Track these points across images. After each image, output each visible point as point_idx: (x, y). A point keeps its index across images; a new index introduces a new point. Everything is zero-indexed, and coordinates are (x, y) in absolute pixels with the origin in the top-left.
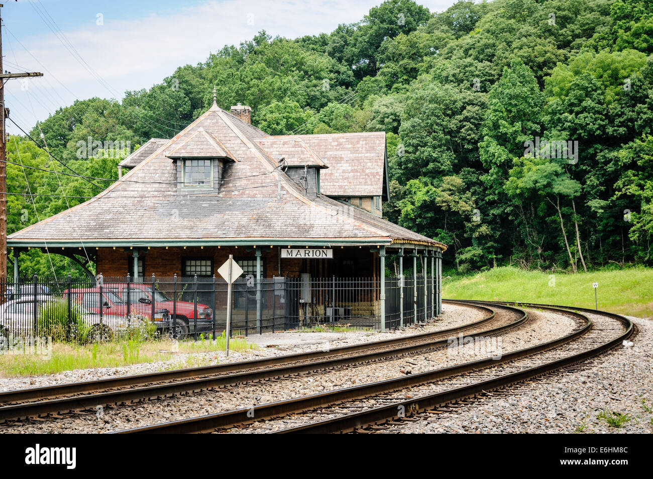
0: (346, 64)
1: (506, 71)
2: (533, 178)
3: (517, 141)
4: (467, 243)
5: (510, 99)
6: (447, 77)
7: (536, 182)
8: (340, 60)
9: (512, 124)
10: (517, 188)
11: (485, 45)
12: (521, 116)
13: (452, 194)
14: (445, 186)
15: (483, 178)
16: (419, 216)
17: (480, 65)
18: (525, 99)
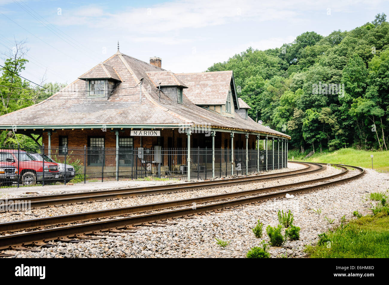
0: (286, 60)
1: (350, 60)
2: (361, 108)
3: (355, 91)
4: (333, 137)
5: (352, 72)
6: (325, 63)
7: (363, 110)
8: (283, 59)
9: (353, 83)
10: (354, 113)
11: (343, 49)
12: (357, 80)
13: (326, 116)
14: (322, 112)
15: (340, 108)
16: (311, 125)
17: (340, 58)
18: (359, 72)
